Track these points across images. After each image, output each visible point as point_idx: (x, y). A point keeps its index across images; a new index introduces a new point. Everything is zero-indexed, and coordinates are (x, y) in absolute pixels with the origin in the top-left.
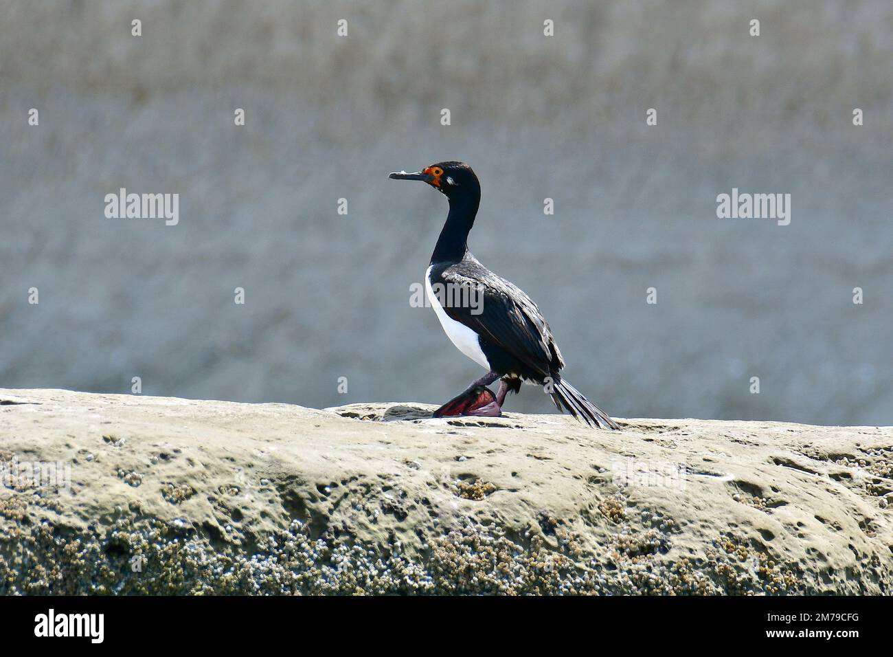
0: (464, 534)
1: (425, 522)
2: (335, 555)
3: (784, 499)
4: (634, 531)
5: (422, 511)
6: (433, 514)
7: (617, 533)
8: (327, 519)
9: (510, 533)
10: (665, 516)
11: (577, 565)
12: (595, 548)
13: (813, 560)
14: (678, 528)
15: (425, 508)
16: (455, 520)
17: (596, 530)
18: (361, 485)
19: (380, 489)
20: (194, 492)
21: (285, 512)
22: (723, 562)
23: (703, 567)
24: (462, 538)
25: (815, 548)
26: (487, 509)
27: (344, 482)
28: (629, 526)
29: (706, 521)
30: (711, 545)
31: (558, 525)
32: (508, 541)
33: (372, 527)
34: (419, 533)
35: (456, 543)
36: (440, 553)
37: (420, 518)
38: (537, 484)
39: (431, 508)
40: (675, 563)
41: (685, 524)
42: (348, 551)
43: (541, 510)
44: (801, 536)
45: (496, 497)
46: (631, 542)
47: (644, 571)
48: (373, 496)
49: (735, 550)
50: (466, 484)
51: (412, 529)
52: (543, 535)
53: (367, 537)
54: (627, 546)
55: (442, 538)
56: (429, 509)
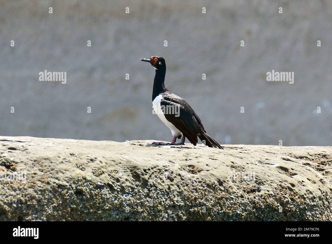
0: (193, 186)
1: (180, 182)
2: (151, 194)
3: (296, 173)
4: (248, 184)
5: (179, 178)
6: (182, 179)
7: (242, 185)
8: (148, 181)
9: (208, 186)
10: (258, 179)
11: (231, 196)
12: (236, 191)
13: (308, 194)
14: (263, 183)
15: (179, 177)
16: (189, 181)
17: (236, 184)
18: (158, 169)
19: (164, 171)
20: (103, 173)
21: (133, 179)
22: (279, 195)
23: (273, 197)
24: (192, 187)
25: (309, 190)
26: (200, 177)
27: (152, 168)
28: (246, 182)
29: (272, 181)
30: (275, 189)
31: (224, 183)
32: (207, 188)
33: (163, 184)
34: (178, 186)
35: (191, 189)
36: (185, 193)
37: (178, 180)
38: (215, 168)
39: (181, 177)
40: (263, 195)
41: (265, 182)
42: (155, 193)
43: (218, 178)
44: (304, 185)
45: (202, 173)
46: (247, 188)
47: (253, 198)
48: (162, 173)
49: (283, 190)
50: (191, 169)
51: (176, 185)
52: (219, 186)
53: (161, 188)
54: (246, 190)
55: (186, 188)
56: (181, 178)
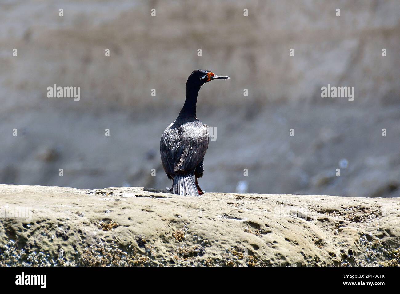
0: (98, 247)
1: (78, 241)
2: (29, 257)
3: (271, 230)
4: (188, 245)
5: (77, 236)
6: (83, 237)
7: (180, 246)
8: (26, 240)
9: (121, 246)
10: (204, 238)
11: (154, 261)
12: (164, 254)
13: (279, 259)
14: (210, 244)
15: (79, 235)
16: (94, 240)
17: (168, 245)
18: (47, 224)
19: (57, 225)
21: (6, 236)
22: (230, 260)
23: (220, 263)
24: (96, 249)
25: (280, 253)
26: (111, 235)
27: (38, 222)
28: (186, 243)
29: (225, 241)
30: (225, 252)
31: (147, 242)
32: (119, 250)
33: (50, 244)
34: (74, 246)
35: (93, 251)
36: (83, 256)
37: (75, 239)
38: (140, 223)
39: (82, 234)
40: (205, 260)
41: (213, 242)
42: (36, 255)
43: (138, 236)
44: (274, 248)
45: (117, 230)
46: (185, 251)
47: (189, 264)
48: (53, 229)
49: (237, 254)
50: (105, 223)
51: (71, 245)
52: (138, 247)
53: (46, 248)
54: (183, 253)
55: (86, 249)
56: (81, 235)
